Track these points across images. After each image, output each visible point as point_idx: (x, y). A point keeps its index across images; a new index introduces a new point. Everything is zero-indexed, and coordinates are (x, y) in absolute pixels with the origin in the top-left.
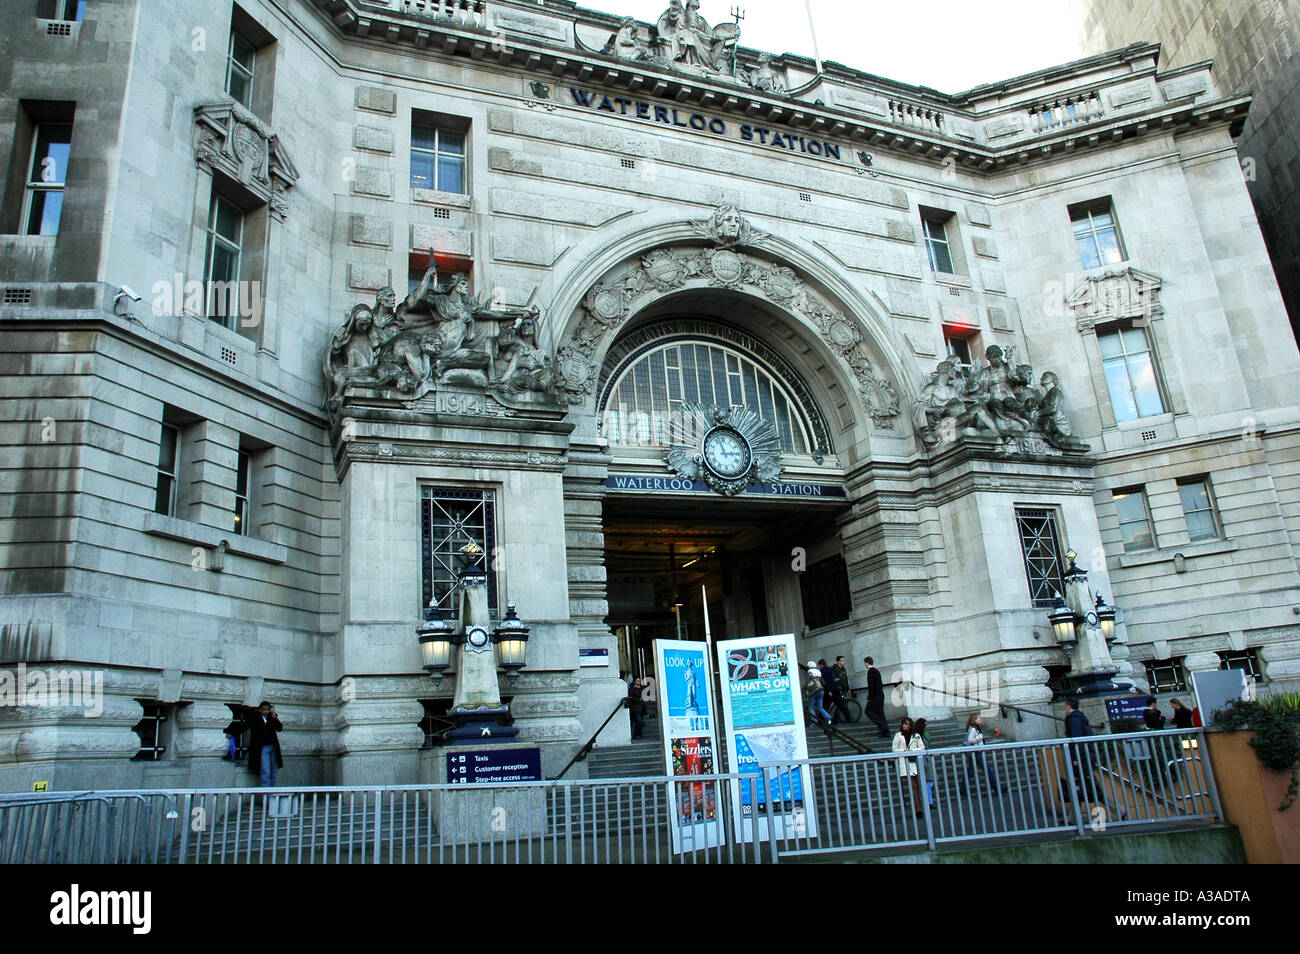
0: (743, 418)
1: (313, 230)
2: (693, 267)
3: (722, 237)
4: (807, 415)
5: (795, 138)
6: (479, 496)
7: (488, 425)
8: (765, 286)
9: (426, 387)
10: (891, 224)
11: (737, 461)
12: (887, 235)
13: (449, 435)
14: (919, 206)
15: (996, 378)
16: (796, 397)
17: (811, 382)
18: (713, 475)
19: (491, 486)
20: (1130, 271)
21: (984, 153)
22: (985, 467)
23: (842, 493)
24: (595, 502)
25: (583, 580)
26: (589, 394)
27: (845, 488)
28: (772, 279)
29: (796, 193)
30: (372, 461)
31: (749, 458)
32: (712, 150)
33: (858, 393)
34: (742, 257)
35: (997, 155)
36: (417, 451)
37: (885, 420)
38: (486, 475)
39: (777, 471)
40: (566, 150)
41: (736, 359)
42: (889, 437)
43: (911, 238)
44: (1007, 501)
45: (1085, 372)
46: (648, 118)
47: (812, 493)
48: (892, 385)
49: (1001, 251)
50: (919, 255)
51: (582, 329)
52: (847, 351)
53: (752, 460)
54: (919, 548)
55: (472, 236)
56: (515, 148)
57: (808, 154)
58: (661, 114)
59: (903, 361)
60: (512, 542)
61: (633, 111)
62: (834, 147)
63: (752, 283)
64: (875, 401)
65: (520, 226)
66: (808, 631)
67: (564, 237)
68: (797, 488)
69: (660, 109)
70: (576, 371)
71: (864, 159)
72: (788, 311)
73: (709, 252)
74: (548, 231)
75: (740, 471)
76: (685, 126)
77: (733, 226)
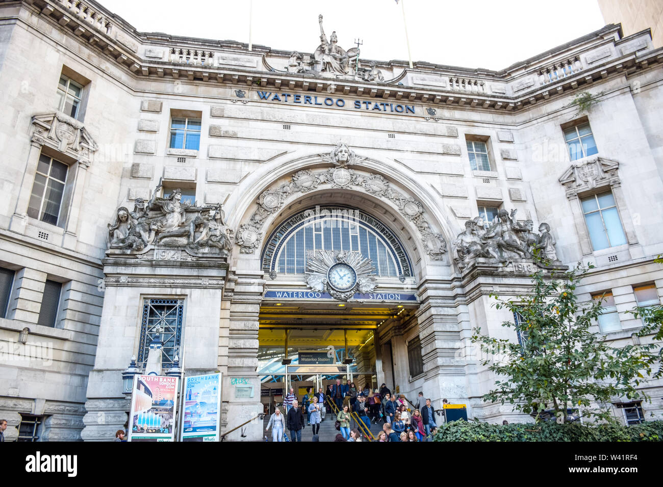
0: (354, 258)
2: (322, 178)
3: (338, 161)
4: (397, 255)
5: (387, 105)
6: (175, 302)
7: (183, 265)
8: (365, 186)
9: (149, 247)
10: (448, 146)
11: (348, 281)
12: (442, 152)
14: (466, 134)
15: (505, 228)
16: (392, 245)
17: (400, 236)
18: (333, 289)
19: (182, 297)
20: (599, 159)
21: (508, 101)
23: (414, 298)
24: (255, 305)
25: (245, 347)
26: (257, 248)
27: (416, 295)
28: (369, 182)
29: (386, 134)
30: (117, 286)
31: (355, 280)
32: (335, 116)
33: (420, 241)
34: (351, 171)
35: (516, 101)
36: (141, 280)
37: (438, 256)
38: (179, 291)
39: (373, 286)
40: (251, 123)
41: (356, 226)
42: (439, 266)
43: (458, 153)
45: (571, 222)
46: (300, 102)
47: (395, 299)
48: (441, 237)
49: (520, 157)
50: (463, 163)
51: (255, 214)
52: (415, 218)
53: (357, 281)
54: (456, 329)
55: (196, 170)
56: (224, 125)
57: (395, 113)
58: (308, 99)
59: (448, 222)
60: (189, 326)
61: (291, 99)
62: (411, 107)
63: (358, 185)
64: (431, 246)
65: (223, 165)
66: (411, 378)
67: (247, 168)
68: (385, 296)
69: (307, 97)
70: (250, 236)
71: (431, 113)
72: (379, 198)
73: (332, 170)
74: (239, 165)
75: (350, 287)
76: (321, 105)
77: (343, 154)
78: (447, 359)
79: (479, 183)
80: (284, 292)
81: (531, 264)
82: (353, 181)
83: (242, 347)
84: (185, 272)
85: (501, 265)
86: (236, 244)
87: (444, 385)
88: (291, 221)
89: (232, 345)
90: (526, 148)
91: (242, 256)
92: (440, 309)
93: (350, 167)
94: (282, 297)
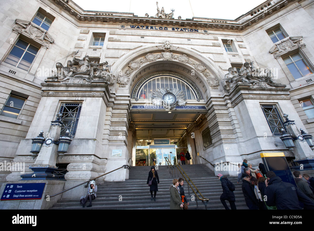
0: (175, 91)
1: (60, 53)
2: (158, 57)
3: (165, 49)
4: (195, 91)
5: (186, 29)
6: (78, 105)
7: (82, 86)
8: (178, 59)
10: (214, 43)
11: (173, 101)
12: (212, 45)
13: (70, 89)
14: (222, 39)
15: (248, 71)
16: (192, 87)
17: (196, 83)
18: (165, 104)
19: (81, 102)
20: (290, 38)
22: (247, 92)
23: (205, 108)
24: (125, 110)
25: (118, 130)
26: (127, 84)
27: (206, 106)
28: (180, 57)
29: (187, 40)
30: (48, 96)
31: (176, 100)
32: (164, 33)
33: (206, 81)
34: (172, 53)
35: (242, 25)
36: (60, 93)
37: (215, 87)
38: (79, 99)
39: (185, 103)
40: (127, 36)
41: (175, 79)
42: (217, 91)
43: (219, 46)
44: (257, 102)
45: (279, 68)
46: (149, 29)
47: (196, 108)
48: (216, 78)
49: (247, 47)
50: (222, 49)
51: (127, 71)
52: (203, 72)
53: (177, 100)
54: (229, 120)
55: (101, 53)
56: (115, 37)
57: (190, 32)
58: (152, 28)
59: (219, 72)
61: (145, 28)
62: (197, 30)
63: (175, 59)
64: (211, 82)
65: (114, 51)
66: (204, 149)
67: (124, 52)
68: (191, 107)
69: (151, 27)
70: (124, 80)
71: (205, 31)
72: (185, 64)
73: (163, 53)
74: (120, 51)
75: (173, 103)
76: (157, 29)
77: (168, 45)
78: (226, 135)
79: (231, 56)
80: (141, 106)
81: (267, 85)
82: (172, 57)
83: (117, 130)
84: (84, 89)
85: (251, 85)
86: (117, 83)
87: (226, 149)
88: (146, 77)
89: (112, 129)
90: (250, 43)
91: (120, 88)
92: (219, 111)
93: (171, 51)
94: (140, 108)
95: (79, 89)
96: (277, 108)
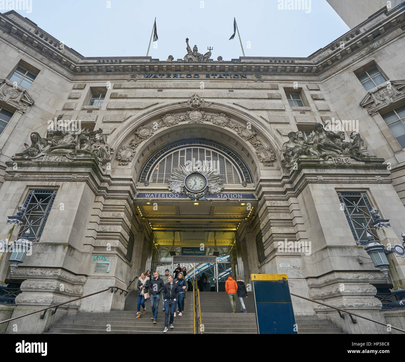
2: (182, 118)
3: (193, 106)
4: (240, 169)
5: (228, 75)
6: (52, 192)
8: (212, 120)
10: (272, 94)
11: (200, 186)
12: (267, 97)
14: (284, 88)
15: (321, 137)
16: (236, 163)
17: (242, 156)
18: (188, 191)
19: (56, 188)
20: (392, 83)
21: (312, 65)
23: (254, 197)
24: (123, 200)
27: (254, 194)
28: (216, 118)
29: (228, 91)
30: (11, 180)
31: (206, 184)
32: (192, 83)
33: (255, 154)
34: (203, 112)
35: (317, 65)
36: (29, 176)
37: (269, 163)
38: (54, 183)
39: (220, 189)
40: (137, 90)
41: (210, 151)
42: (271, 170)
43: (279, 97)
44: (332, 187)
46: (170, 78)
47: (238, 198)
48: (271, 149)
49: (326, 97)
50: (284, 102)
51: (133, 141)
52: (250, 139)
53: (207, 185)
54: (289, 218)
55: (97, 116)
56: (120, 92)
57: (233, 79)
58: (175, 76)
59: (276, 138)
60: (54, 209)
61: (165, 77)
62: (244, 76)
63: (207, 121)
64: (263, 156)
65: (116, 112)
66: (259, 265)
67: (130, 113)
68: (230, 196)
70: (126, 154)
71: (258, 77)
72: (223, 128)
73: (188, 112)
74: (125, 112)
75: (201, 190)
76: (184, 77)
77: (196, 101)
79: (298, 114)
80: (151, 194)
81: (349, 158)
82: (203, 118)
83: (108, 231)
84: (62, 170)
85: (321, 159)
86: (116, 159)
87: (281, 266)
88: (164, 150)
89: (100, 228)
90: (330, 92)
91: (119, 167)
92: (274, 202)
93: (201, 110)
94: (149, 197)
95: (55, 170)
96: (368, 197)
